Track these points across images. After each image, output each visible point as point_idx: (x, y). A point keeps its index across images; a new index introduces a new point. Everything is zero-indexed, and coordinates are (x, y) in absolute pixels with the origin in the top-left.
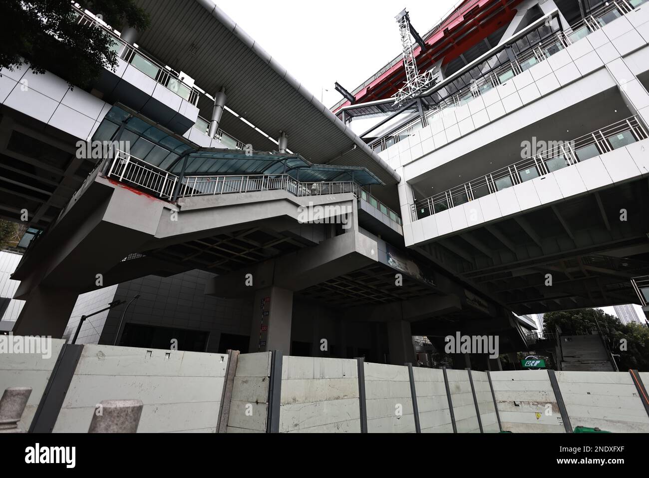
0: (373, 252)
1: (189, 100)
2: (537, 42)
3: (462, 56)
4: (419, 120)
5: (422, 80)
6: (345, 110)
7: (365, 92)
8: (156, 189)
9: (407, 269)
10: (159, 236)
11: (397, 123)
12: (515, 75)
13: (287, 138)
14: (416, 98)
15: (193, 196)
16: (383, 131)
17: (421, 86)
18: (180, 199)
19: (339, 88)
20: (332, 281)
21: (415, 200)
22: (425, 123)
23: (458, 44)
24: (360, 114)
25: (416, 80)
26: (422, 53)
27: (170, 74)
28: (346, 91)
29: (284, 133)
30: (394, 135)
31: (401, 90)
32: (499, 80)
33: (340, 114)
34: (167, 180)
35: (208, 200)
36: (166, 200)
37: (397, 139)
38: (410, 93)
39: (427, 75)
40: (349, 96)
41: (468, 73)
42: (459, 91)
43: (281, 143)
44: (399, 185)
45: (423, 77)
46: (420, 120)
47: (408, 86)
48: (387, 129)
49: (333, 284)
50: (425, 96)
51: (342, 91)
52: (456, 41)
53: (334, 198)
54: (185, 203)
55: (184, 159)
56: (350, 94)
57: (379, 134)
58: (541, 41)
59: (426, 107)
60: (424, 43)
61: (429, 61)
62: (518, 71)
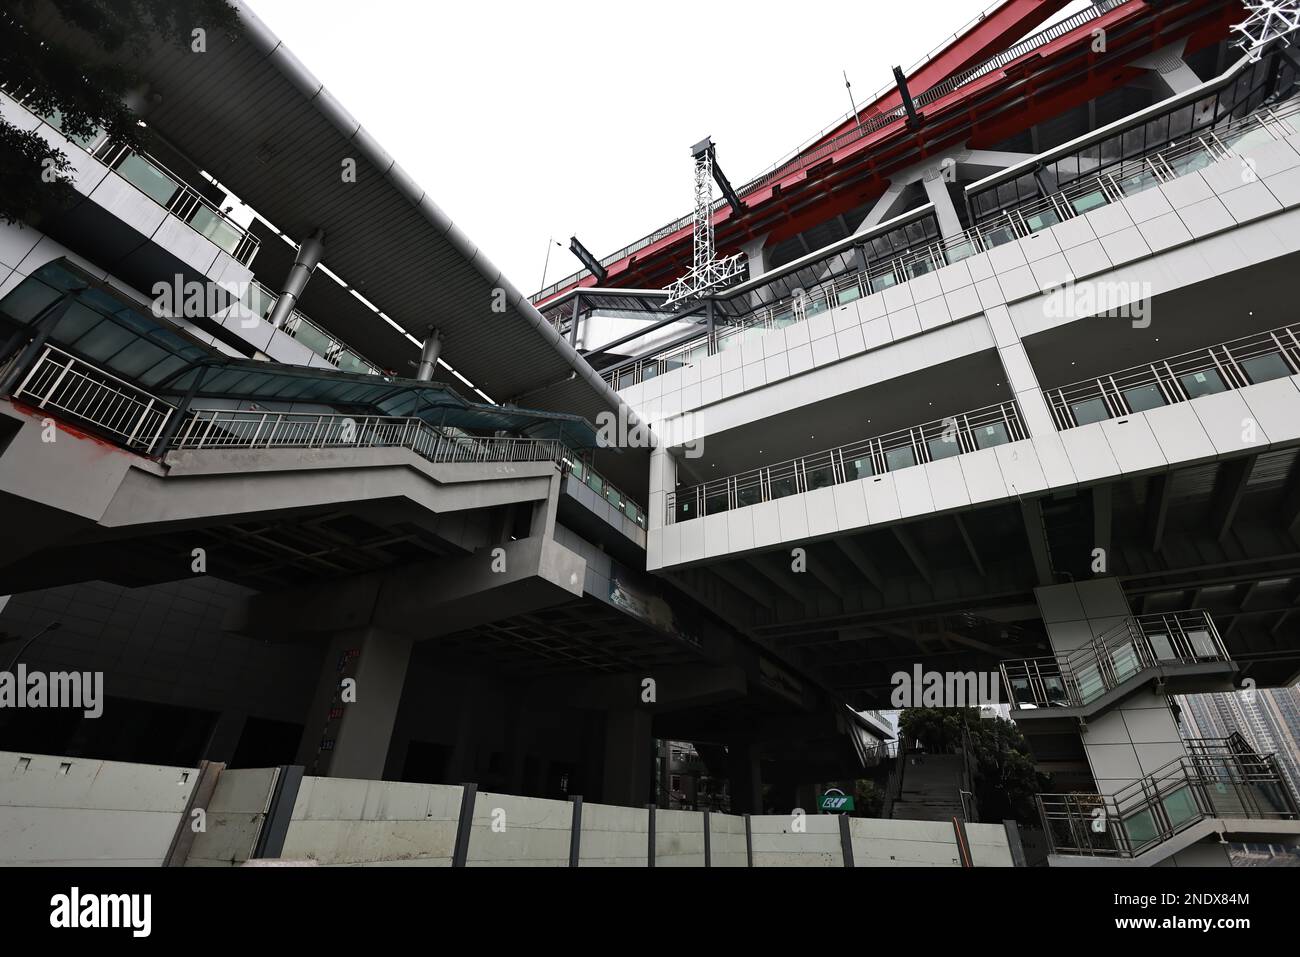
0: (574, 578)
1: (234, 254)
2: (904, 247)
3: (800, 235)
4: (704, 340)
5: (718, 271)
6: (580, 294)
7: (625, 265)
8: (121, 429)
9: (648, 613)
10: (109, 523)
11: (668, 337)
12: (861, 297)
13: (442, 342)
14: (706, 298)
15: (203, 448)
16: (643, 347)
17: (716, 280)
18: (170, 452)
19: (578, 249)
20: (502, 624)
21: (678, 484)
22: (713, 348)
23: (795, 215)
24: (608, 306)
25: (709, 268)
26: (733, 216)
27: (202, 199)
28: (590, 256)
29: (438, 332)
30: (659, 357)
31: (681, 280)
32: (838, 298)
33: (570, 299)
34: (150, 411)
35: (235, 459)
36: (139, 450)
37: (666, 367)
38: (696, 290)
39: (728, 263)
40: (595, 267)
41: (794, 274)
42: (779, 300)
43: (428, 347)
44: (653, 454)
45: (721, 266)
46: (706, 341)
47: (694, 275)
48: (649, 344)
49: (506, 630)
50: (721, 299)
51: (584, 255)
52: (793, 209)
53: (512, 470)
54: (181, 461)
55: (198, 369)
56: (597, 264)
57: (634, 351)
58: (911, 248)
59: (722, 319)
60: (738, 201)
61: (743, 233)
62: (867, 291)
